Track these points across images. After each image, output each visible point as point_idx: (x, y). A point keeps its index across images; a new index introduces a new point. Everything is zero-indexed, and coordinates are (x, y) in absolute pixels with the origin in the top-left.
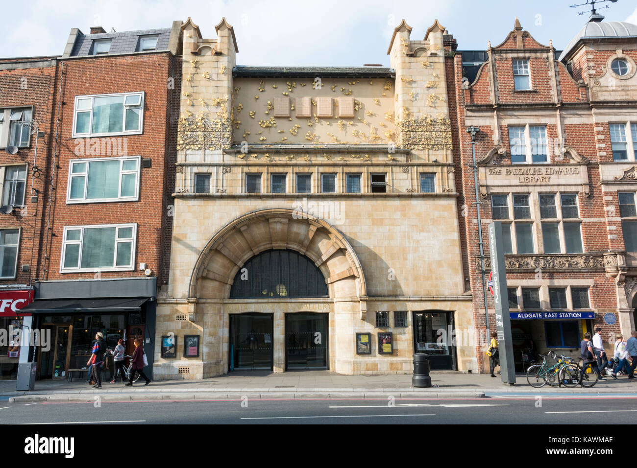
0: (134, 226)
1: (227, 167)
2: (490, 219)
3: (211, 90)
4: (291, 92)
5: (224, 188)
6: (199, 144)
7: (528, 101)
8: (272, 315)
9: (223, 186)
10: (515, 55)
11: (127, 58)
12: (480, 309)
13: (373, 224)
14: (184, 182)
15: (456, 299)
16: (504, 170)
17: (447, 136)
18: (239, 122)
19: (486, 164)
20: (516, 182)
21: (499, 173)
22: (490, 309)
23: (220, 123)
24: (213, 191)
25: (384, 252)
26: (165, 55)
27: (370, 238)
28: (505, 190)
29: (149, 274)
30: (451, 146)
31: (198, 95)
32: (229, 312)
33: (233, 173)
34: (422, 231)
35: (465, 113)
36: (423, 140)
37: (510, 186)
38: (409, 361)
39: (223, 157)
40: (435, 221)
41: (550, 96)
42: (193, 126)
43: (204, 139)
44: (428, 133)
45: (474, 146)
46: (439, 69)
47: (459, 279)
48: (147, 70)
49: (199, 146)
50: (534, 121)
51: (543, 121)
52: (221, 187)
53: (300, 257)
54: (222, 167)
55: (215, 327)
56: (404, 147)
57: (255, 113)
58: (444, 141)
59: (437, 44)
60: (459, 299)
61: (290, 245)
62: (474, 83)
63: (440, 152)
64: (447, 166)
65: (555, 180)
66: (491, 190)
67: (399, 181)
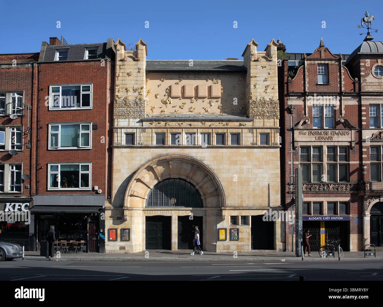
0: (90, 164)
1: (143, 129)
2: (299, 161)
3: (133, 82)
7: (325, 90)
8: (171, 217)
9: (141, 141)
13: (231, 164)
16: (307, 132)
19: (298, 128)
20: (314, 139)
23: (139, 102)
24: (137, 144)
27: (229, 172)
29: (100, 193)
30: (279, 116)
31: (125, 85)
32: (146, 215)
33: (147, 133)
34: (259, 168)
35: (288, 97)
36: (262, 113)
37: (311, 142)
40: (267, 163)
41: (337, 88)
42: (123, 105)
43: (130, 113)
45: (292, 117)
47: (279, 197)
53: (187, 183)
54: (141, 129)
55: (138, 223)
56: (251, 117)
57: (158, 95)
58: (274, 113)
60: (277, 208)
61: (181, 176)
62: (294, 79)
63: (272, 120)
64: (276, 129)
65: (335, 138)
66: (300, 144)
67: (247, 138)
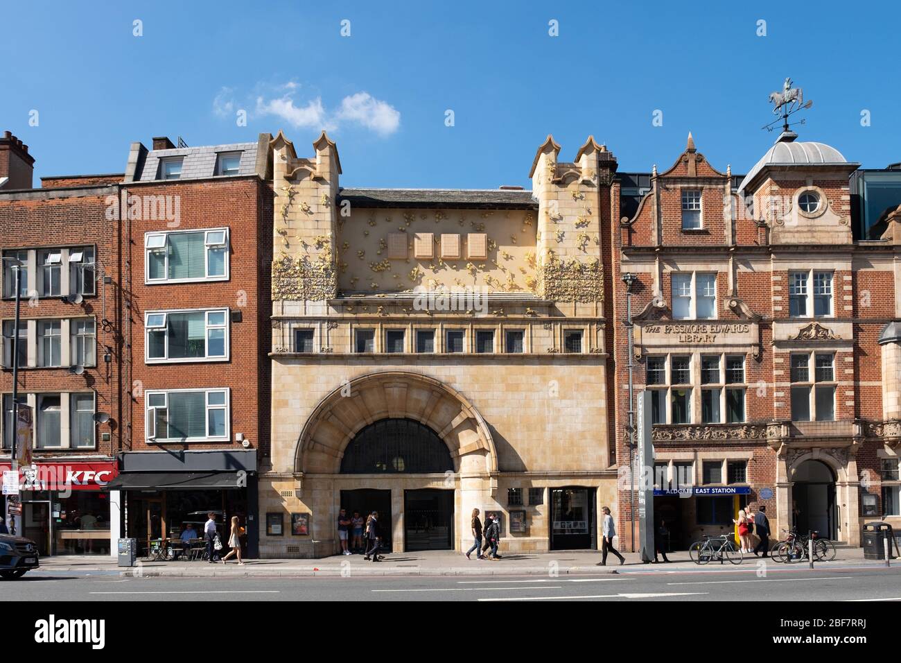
0: (226, 391)
1: (333, 322)
2: (643, 384)
3: (310, 225)
4: (409, 226)
5: (330, 347)
6: (299, 293)
9: (328, 344)
10: (686, 185)
11: (205, 184)
14: (281, 340)
15: (600, 474)
16: (663, 328)
17: (599, 285)
18: (346, 264)
19: (643, 319)
20: (676, 341)
21: (658, 331)
23: (323, 267)
24: (316, 349)
25: (519, 422)
27: (503, 406)
28: (663, 351)
29: (247, 446)
30: (603, 297)
31: (294, 231)
33: (339, 330)
34: (567, 398)
36: (569, 289)
38: (544, 541)
39: (328, 308)
40: (579, 387)
41: (723, 239)
42: (289, 271)
43: (304, 287)
44: (576, 281)
45: (629, 297)
46: (591, 200)
47: (604, 452)
48: (231, 200)
49: (298, 295)
50: (701, 267)
51: (713, 267)
52: (326, 346)
53: (421, 427)
54: (326, 322)
55: (325, 504)
56: (547, 298)
57: (364, 253)
59: (591, 169)
61: (409, 414)
62: (633, 220)
63: (590, 304)
64: (597, 321)
65: (720, 339)
66: (646, 351)
67: (539, 339)
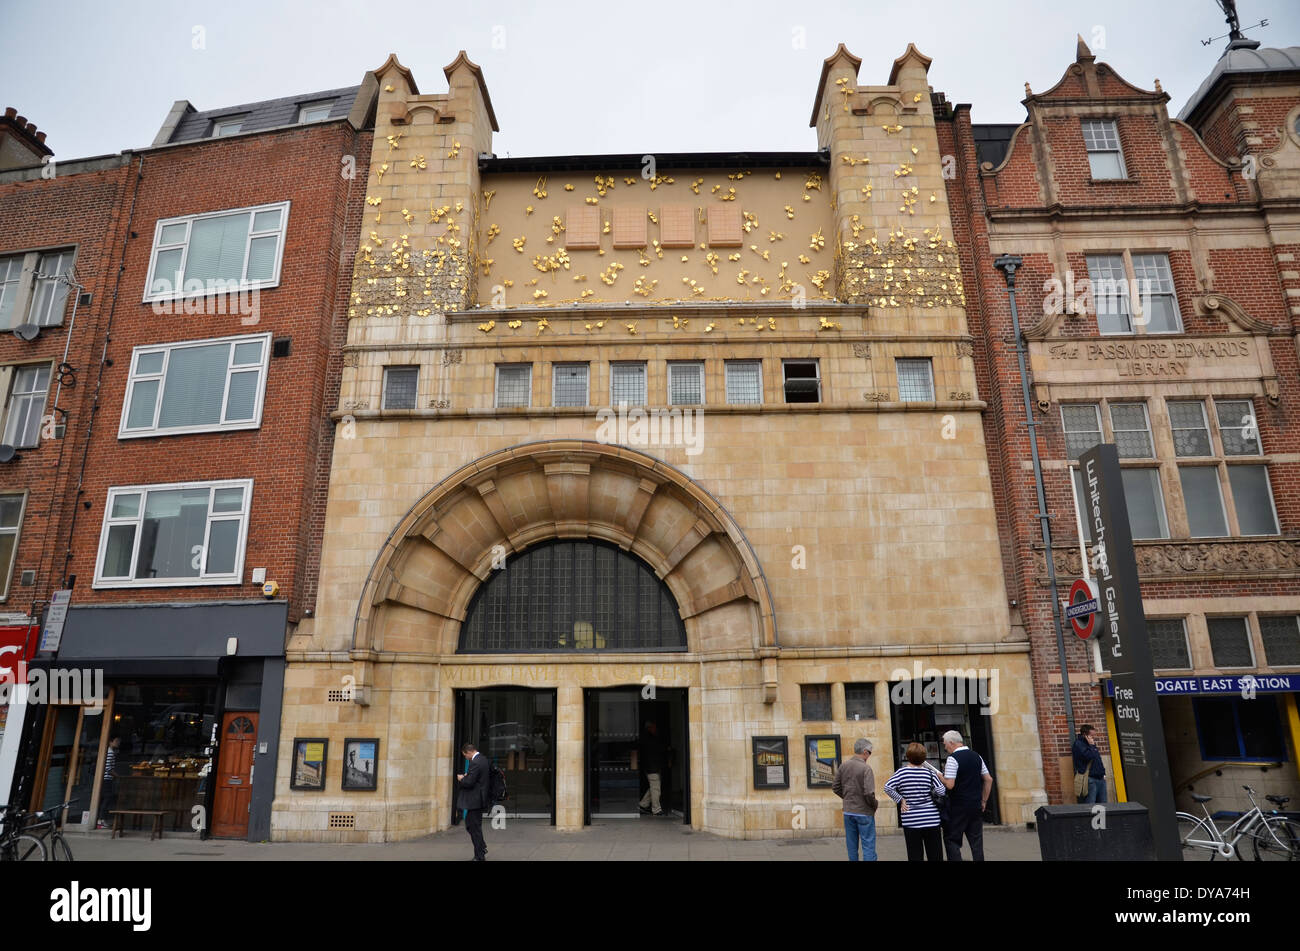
0: (248, 485)
1: (452, 352)
2: (1061, 459)
3: (427, 192)
4: (604, 197)
5: (446, 398)
6: (396, 303)
7: (1125, 201)
8: (552, 692)
9: (443, 394)
10: (1085, 110)
11: (263, 139)
12: (1051, 672)
13: (791, 476)
14: (363, 386)
15: (992, 650)
16: (1082, 346)
17: (952, 277)
18: (490, 261)
19: (1044, 335)
20: (1111, 374)
21: (1074, 356)
22: (1072, 672)
23: (444, 258)
24: (422, 406)
25: (816, 541)
26: (336, 126)
27: (784, 508)
28: (1092, 393)
29: (271, 593)
30: (963, 297)
31: (399, 201)
32: (453, 686)
33: (466, 364)
34: (907, 490)
35: (988, 227)
36: (898, 285)
37: (1101, 384)
39: (447, 329)
40: (934, 468)
41: (1169, 192)
42: (385, 267)
43: (408, 293)
44: (909, 272)
45: (1013, 297)
46: (924, 138)
47: (998, 602)
48: (300, 159)
49: (396, 308)
50: (1140, 243)
51: (1160, 243)
52: (439, 397)
53: (621, 556)
54: (443, 352)
55: (417, 719)
56: (856, 301)
57: (524, 241)
58: (944, 287)
59: (916, 92)
60: (998, 649)
61: (595, 529)
62: (1002, 166)
63: (939, 311)
64: (956, 341)
65: (1197, 369)
66: (1058, 394)
67: (847, 376)
